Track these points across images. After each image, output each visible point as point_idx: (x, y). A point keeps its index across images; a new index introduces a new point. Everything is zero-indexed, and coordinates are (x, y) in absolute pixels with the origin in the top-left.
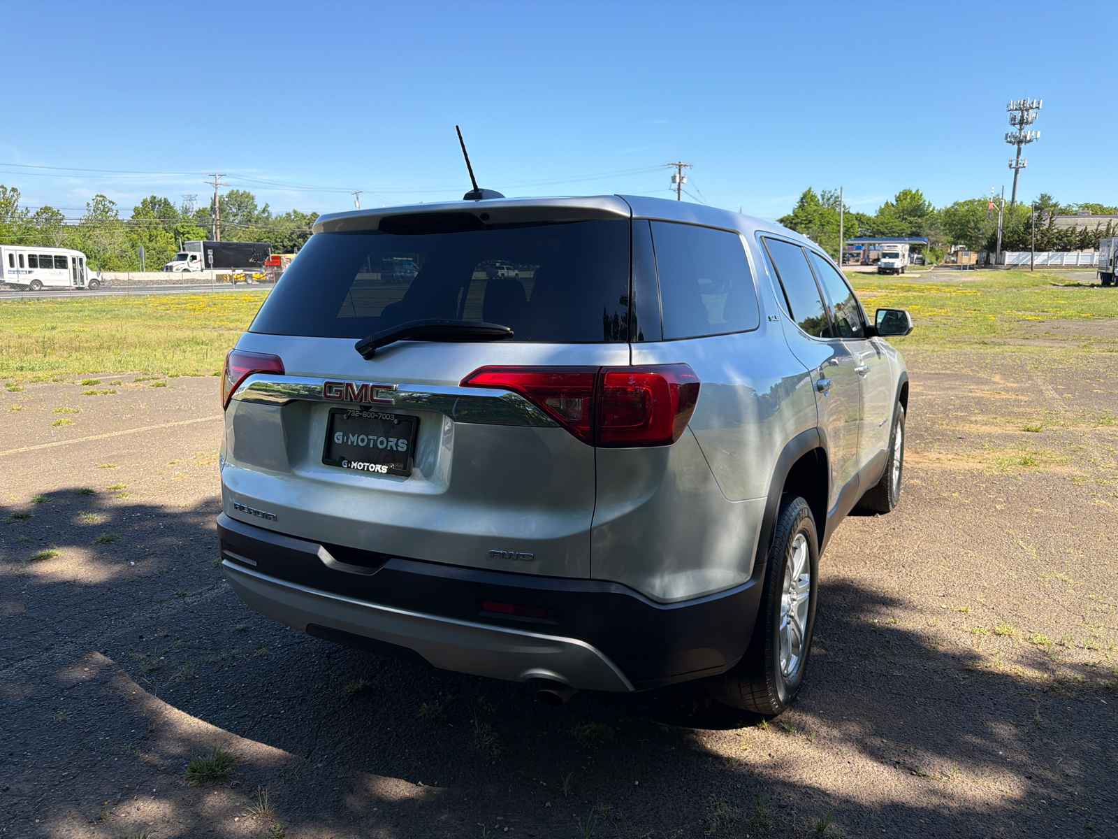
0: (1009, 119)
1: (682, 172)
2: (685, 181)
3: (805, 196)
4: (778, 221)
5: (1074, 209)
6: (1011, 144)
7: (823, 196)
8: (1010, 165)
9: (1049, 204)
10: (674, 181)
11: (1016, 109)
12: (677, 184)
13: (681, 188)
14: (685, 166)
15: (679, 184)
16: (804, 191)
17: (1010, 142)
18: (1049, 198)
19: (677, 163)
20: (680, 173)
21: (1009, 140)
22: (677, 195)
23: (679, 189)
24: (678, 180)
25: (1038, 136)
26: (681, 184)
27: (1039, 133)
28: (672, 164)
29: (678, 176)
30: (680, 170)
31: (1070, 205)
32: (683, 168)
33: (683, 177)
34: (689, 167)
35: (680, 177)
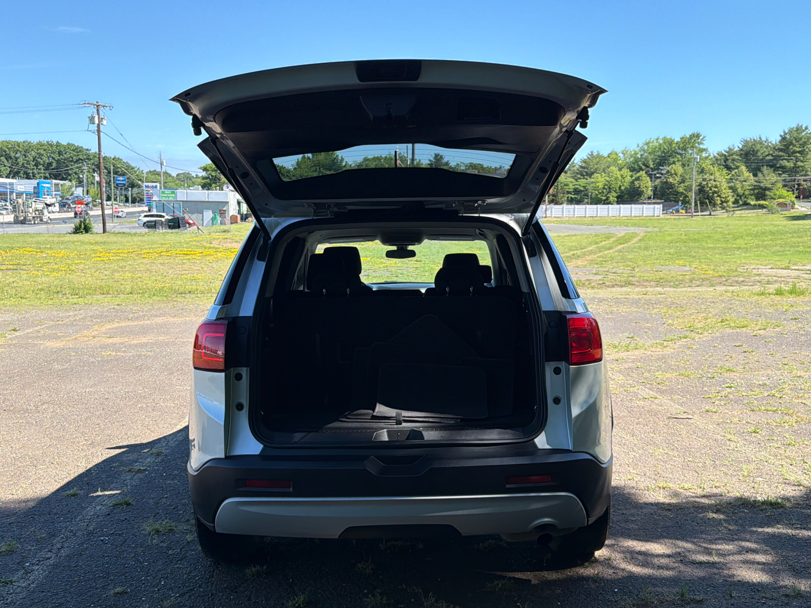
1: (101, 112)
2: (104, 122)
4: (200, 168)
5: (462, 168)
9: (442, 162)
10: (92, 120)
12: (96, 125)
13: (101, 130)
14: (104, 106)
15: (98, 125)
18: (441, 157)
19: (95, 103)
20: (98, 114)
22: (97, 136)
23: (99, 131)
24: (97, 121)
26: (101, 126)
28: (90, 104)
29: (96, 117)
30: (98, 110)
31: (458, 164)
32: (101, 109)
33: (102, 119)
34: (108, 108)
35: (99, 118)
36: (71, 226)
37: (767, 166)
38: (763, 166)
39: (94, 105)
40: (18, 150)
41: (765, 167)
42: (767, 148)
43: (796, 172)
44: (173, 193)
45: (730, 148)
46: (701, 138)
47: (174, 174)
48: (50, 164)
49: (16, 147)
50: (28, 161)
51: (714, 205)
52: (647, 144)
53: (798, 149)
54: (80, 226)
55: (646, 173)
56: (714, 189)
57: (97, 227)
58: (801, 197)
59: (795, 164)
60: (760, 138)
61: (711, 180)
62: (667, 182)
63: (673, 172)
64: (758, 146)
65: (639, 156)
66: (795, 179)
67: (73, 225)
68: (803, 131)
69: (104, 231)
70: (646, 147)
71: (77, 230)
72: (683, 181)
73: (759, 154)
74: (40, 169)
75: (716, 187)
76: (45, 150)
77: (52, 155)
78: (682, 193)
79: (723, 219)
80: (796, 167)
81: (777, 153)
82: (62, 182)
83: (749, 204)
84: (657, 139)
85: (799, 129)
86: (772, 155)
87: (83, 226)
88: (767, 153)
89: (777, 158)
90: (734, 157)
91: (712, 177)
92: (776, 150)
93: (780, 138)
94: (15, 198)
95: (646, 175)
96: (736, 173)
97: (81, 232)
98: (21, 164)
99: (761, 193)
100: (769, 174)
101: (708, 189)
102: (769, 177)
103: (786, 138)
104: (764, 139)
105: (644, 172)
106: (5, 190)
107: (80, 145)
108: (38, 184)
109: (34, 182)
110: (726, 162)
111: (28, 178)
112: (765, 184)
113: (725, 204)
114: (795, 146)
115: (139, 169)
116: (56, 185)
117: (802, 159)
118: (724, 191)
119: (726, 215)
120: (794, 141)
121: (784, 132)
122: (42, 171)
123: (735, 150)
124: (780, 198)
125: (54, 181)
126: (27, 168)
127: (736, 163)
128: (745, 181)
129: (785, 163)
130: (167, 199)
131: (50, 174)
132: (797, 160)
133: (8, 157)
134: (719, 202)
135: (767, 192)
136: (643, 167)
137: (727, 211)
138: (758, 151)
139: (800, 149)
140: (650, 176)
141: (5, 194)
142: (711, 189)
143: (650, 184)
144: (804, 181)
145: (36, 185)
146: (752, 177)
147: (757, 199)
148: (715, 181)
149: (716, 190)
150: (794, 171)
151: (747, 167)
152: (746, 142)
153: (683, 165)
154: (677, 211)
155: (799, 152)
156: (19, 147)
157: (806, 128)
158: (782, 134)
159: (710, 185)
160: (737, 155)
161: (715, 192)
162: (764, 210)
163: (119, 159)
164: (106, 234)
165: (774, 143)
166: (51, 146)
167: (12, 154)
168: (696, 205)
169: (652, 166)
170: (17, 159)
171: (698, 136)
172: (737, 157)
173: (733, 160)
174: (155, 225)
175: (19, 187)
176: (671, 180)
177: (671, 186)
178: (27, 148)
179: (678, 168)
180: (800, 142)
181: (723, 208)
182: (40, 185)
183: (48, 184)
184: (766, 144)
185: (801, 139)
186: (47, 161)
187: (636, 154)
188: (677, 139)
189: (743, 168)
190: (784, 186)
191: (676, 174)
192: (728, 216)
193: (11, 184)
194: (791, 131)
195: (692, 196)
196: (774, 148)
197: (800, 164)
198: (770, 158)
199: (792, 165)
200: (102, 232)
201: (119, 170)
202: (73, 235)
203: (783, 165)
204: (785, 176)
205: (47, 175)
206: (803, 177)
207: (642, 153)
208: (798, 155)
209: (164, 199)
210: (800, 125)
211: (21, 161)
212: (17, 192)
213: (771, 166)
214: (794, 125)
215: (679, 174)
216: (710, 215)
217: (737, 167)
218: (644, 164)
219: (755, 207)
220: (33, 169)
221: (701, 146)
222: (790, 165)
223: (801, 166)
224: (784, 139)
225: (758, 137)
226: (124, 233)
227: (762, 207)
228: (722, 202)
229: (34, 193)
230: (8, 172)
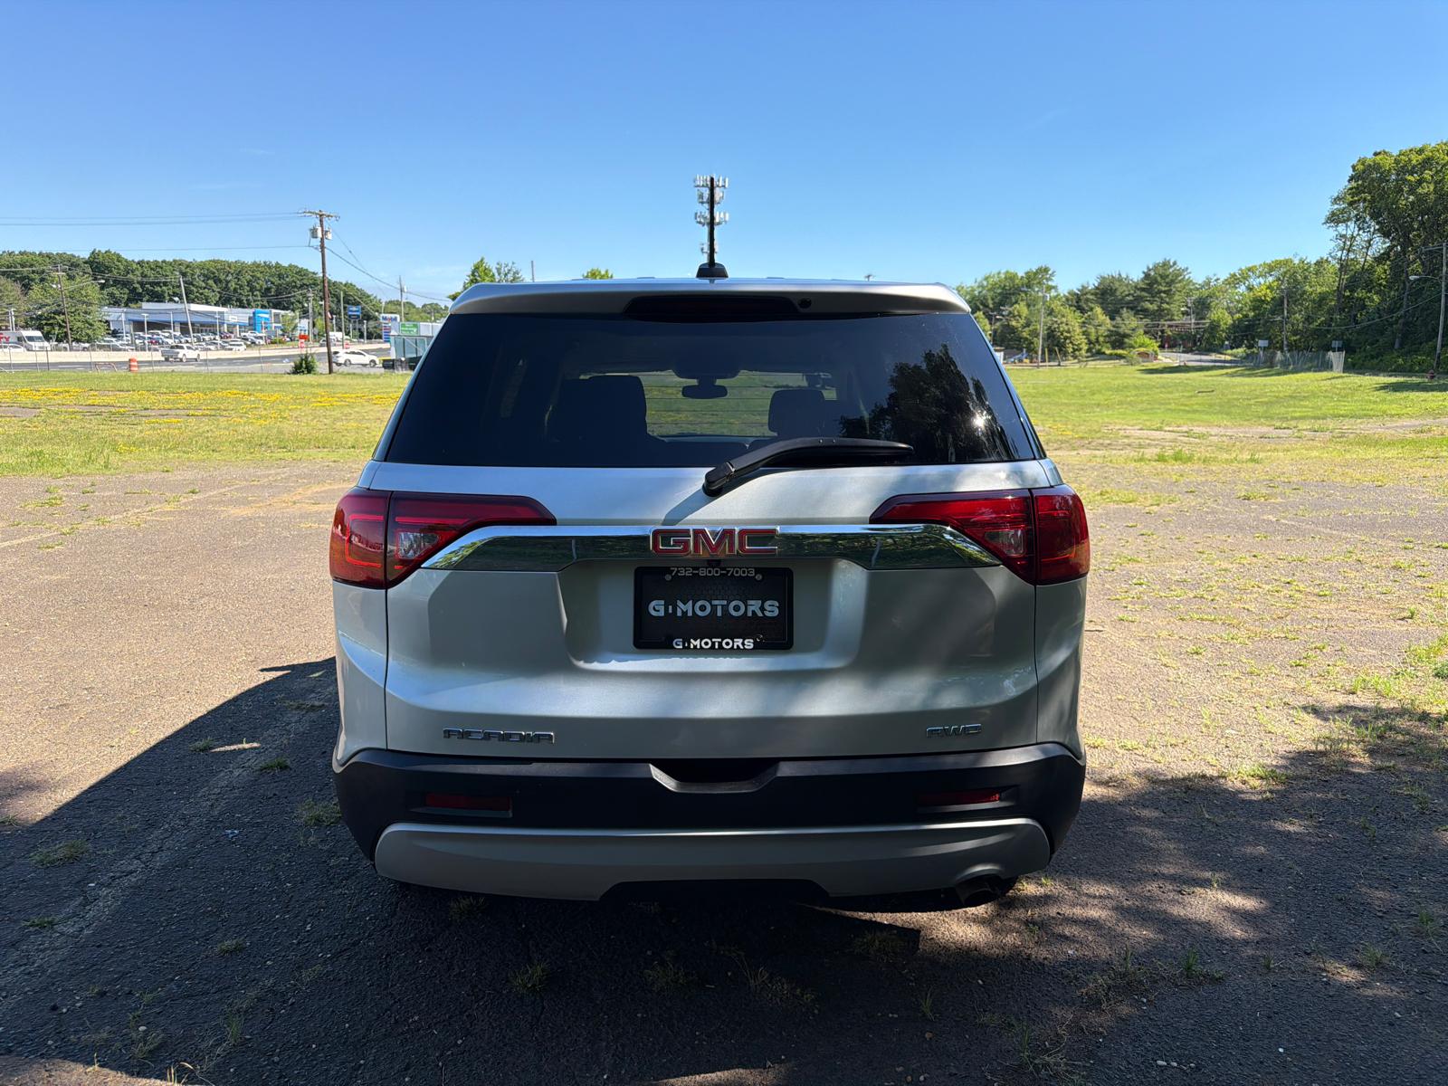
0: (697, 197)
1: (325, 223)
2: (330, 236)
3: (476, 268)
4: (449, 297)
6: (701, 225)
7: (498, 270)
8: (702, 249)
10: (314, 233)
11: (703, 186)
12: (319, 239)
13: (325, 245)
14: (328, 216)
15: (322, 239)
16: (476, 262)
17: (700, 223)
19: (318, 212)
20: (322, 226)
21: (698, 220)
23: (322, 247)
24: (320, 235)
25: (727, 219)
26: (325, 240)
27: (727, 215)
28: (311, 212)
29: (320, 229)
30: (321, 221)
32: (325, 220)
33: (327, 232)
34: (334, 218)
35: (322, 230)
36: (290, 365)
37: (1127, 308)
38: (1122, 308)
39: (316, 214)
40: (229, 272)
41: (1125, 309)
42: (1127, 286)
43: (1161, 317)
44: (415, 326)
45: (1083, 286)
46: (1050, 272)
47: (419, 305)
48: (268, 289)
49: (225, 267)
50: (241, 286)
51: (1065, 354)
52: (986, 279)
53: (1163, 289)
54: (301, 364)
55: (984, 313)
56: (1065, 334)
57: (322, 366)
58: (1166, 346)
59: (1159, 307)
60: (1120, 275)
61: (1062, 323)
62: (1008, 325)
63: (1016, 313)
64: (1117, 284)
65: (976, 293)
66: (1159, 324)
67: (293, 364)
68: (1171, 267)
69: (331, 371)
70: (985, 283)
71: (297, 370)
72: (1028, 325)
73: (1118, 293)
74: (256, 296)
75: (1068, 332)
76: (262, 272)
77: (272, 279)
78: (1026, 339)
79: (1073, 370)
80: (1160, 310)
81: (1138, 293)
82: (282, 312)
83: (1104, 353)
84: (999, 273)
85: (1166, 265)
86: (1132, 295)
87: (304, 365)
88: (1127, 293)
89: (1139, 299)
90: (1089, 296)
91: (1064, 320)
92: (1138, 289)
93: (1143, 276)
94: (226, 331)
95: (983, 316)
96: (1089, 316)
97: (303, 372)
98: (232, 289)
99: (1118, 340)
100: (1128, 318)
101: (1059, 334)
102: (1130, 322)
103: (1149, 275)
104: (1124, 276)
105: (981, 313)
106: (213, 320)
107: (305, 268)
108: (254, 313)
109: (249, 312)
110: (1078, 302)
111: (242, 306)
112: (1124, 330)
113: (1077, 353)
114: (1160, 284)
115: (375, 297)
116: (277, 315)
117: (1167, 300)
118: (1077, 337)
119: (1077, 366)
120: (1159, 279)
121: (1148, 268)
122: (259, 298)
123: (1090, 288)
124: (1140, 346)
125: (274, 311)
126: (241, 294)
127: (1090, 304)
128: (1100, 326)
129: (1148, 305)
130: (407, 334)
131: (268, 302)
132: (1163, 301)
133: (217, 281)
134: (1070, 350)
135: (1126, 340)
136: (981, 307)
137: (1079, 362)
138: (1116, 289)
139: (1166, 289)
140: (989, 318)
141: (214, 325)
142: (1062, 334)
143: (988, 327)
144: (1170, 326)
145: (252, 315)
146: (1108, 321)
147: (1114, 348)
148: (1067, 324)
149: (1068, 335)
150: (1159, 314)
151: (1103, 309)
152: (1103, 278)
153: (1028, 306)
154: (1021, 361)
155: (1165, 292)
156: (230, 267)
157: (1175, 263)
158: (1146, 270)
159: (1061, 329)
160: (1092, 294)
161: (1066, 338)
162: (1122, 361)
163: (351, 284)
164: (333, 374)
165: (1136, 280)
166: (270, 267)
167: (222, 277)
168: (1043, 353)
169: (991, 306)
170: (228, 282)
171: (1046, 270)
172: (1091, 297)
173: (1087, 300)
174: (393, 365)
175: (230, 317)
176: (1014, 323)
177: (1013, 330)
178: (239, 270)
179: (1021, 308)
180: (1167, 280)
181: (1075, 357)
182: (257, 315)
183: (265, 315)
184: (1126, 282)
185: (1167, 276)
186: (265, 286)
187: (973, 290)
188: (1021, 274)
189: (1098, 310)
190: (1146, 333)
191: (1020, 316)
192: (1080, 367)
193: (221, 313)
194: (1155, 267)
195: (1039, 343)
196: (1136, 287)
197: (1165, 306)
198: (1131, 298)
199: (1156, 308)
200: (328, 371)
201: (351, 298)
202: (293, 376)
203: (1146, 307)
204: (1147, 321)
205: (265, 303)
206: (1168, 322)
207: (980, 290)
208: (1163, 295)
209: (405, 333)
210: (1167, 259)
211: (232, 285)
212: (230, 323)
213: (1132, 309)
214: (1160, 260)
215: (1024, 315)
216: (1059, 365)
217: (1091, 309)
218: (982, 304)
219: (1111, 357)
220: (249, 295)
221: (1050, 283)
222: (1153, 307)
223: (1166, 309)
224: (1147, 276)
225: (1117, 273)
226: (354, 374)
227: (1120, 357)
228: (1075, 350)
229: (250, 325)
230: (217, 299)
